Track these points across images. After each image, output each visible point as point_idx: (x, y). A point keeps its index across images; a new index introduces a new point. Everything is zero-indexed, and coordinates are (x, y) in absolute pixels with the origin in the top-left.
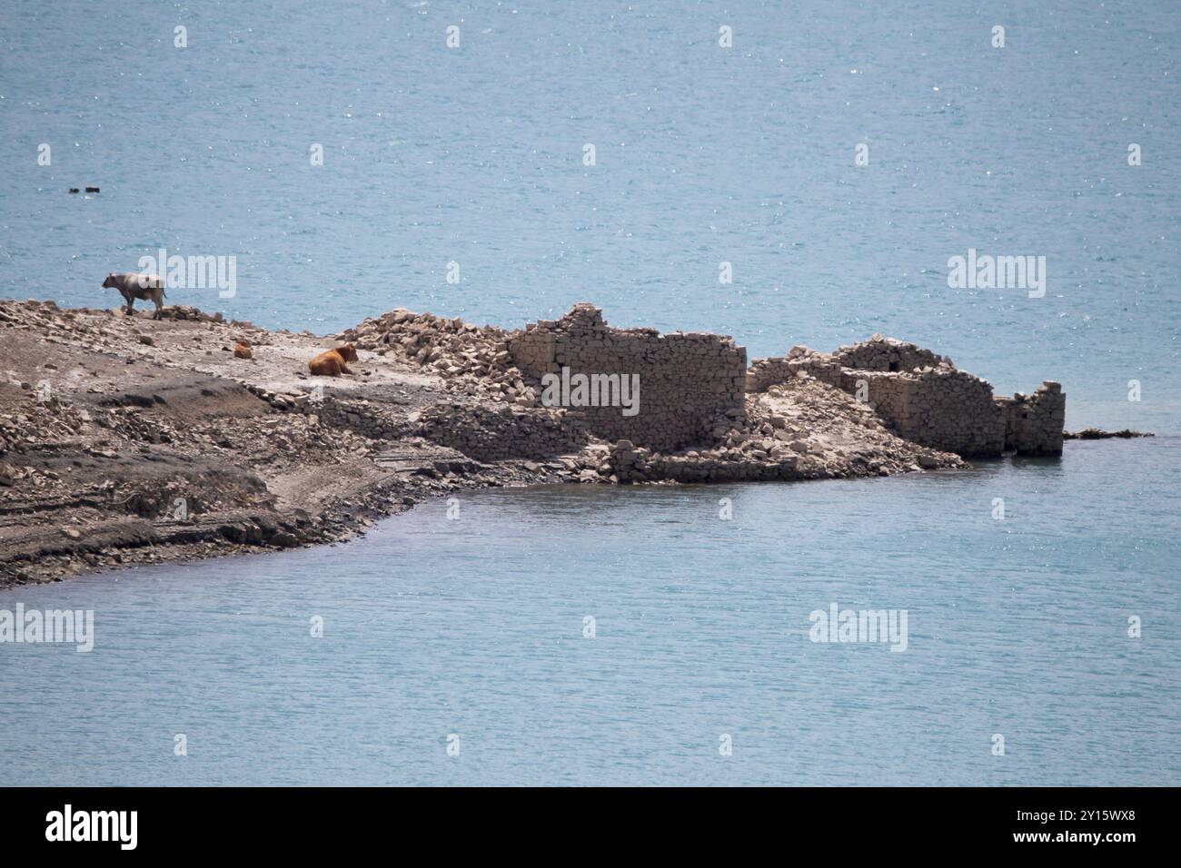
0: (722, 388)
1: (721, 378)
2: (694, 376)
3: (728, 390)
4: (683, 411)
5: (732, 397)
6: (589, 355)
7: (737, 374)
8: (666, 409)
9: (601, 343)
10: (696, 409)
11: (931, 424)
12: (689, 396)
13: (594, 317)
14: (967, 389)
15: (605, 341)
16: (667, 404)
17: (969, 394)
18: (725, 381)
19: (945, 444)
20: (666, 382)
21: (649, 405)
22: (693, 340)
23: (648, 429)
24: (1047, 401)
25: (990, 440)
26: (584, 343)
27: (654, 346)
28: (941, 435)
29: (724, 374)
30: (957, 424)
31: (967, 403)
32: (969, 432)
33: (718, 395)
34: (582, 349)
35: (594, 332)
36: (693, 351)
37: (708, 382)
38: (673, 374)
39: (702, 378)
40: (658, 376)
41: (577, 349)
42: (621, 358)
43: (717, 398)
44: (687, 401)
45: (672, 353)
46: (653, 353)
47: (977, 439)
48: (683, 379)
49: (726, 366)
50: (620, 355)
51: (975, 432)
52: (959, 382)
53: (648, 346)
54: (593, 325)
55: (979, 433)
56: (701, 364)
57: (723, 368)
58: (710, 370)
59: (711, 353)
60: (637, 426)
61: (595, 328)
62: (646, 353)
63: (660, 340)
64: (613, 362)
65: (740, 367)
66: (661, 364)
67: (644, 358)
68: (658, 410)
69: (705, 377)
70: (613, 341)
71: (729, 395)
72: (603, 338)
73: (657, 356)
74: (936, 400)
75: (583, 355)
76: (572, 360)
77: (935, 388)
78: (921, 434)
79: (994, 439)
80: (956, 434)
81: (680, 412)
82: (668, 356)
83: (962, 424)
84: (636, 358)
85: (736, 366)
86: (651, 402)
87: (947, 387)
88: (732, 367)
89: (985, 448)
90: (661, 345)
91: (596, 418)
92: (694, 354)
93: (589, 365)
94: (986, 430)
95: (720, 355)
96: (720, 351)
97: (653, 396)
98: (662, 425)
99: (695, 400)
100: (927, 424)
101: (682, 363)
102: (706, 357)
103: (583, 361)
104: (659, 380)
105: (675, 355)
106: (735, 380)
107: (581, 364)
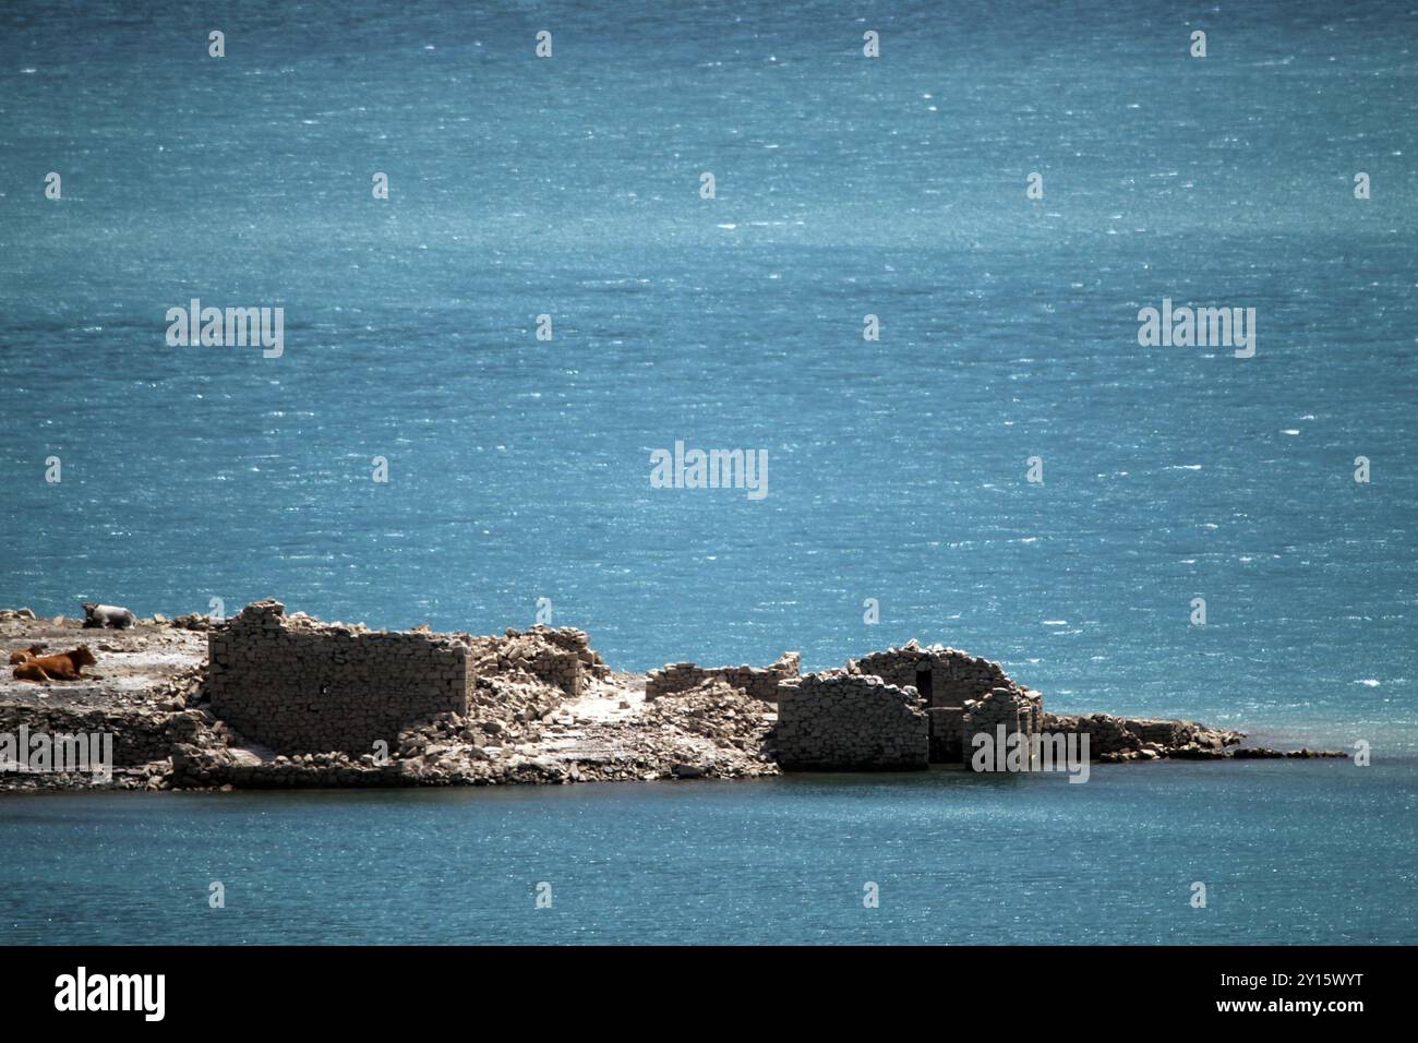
0: (436, 691)
1: (433, 680)
2: (397, 678)
3: (442, 693)
4: (387, 715)
5: (449, 701)
6: (259, 655)
7: (451, 675)
8: (364, 713)
9: (274, 643)
10: (403, 714)
11: (815, 734)
12: (392, 700)
13: (263, 614)
14: (867, 696)
15: (279, 640)
16: (365, 708)
17: (871, 702)
18: (438, 683)
19: (840, 756)
20: (361, 684)
21: (341, 708)
22: (395, 639)
23: (343, 735)
24: (989, 710)
25: (906, 752)
26: (251, 643)
27: (343, 645)
28: (832, 746)
29: (437, 675)
30: (857, 734)
31: (869, 711)
32: (873, 742)
33: (430, 699)
34: (250, 649)
35: (265, 631)
36: (395, 652)
37: (417, 684)
38: (370, 676)
39: (408, 681)
40: (350, 678)
41: (244, 649)
42: (300, 659)
43: (429, 702)
44: (391, 705)
45: (367, 652)
46: (343, 653)
47: (886, 750)
48: (384, 681)
49: (439, 667)
50: (300, 655)
51: (883, 743)
52: (852, 688)
53: (335, 645)
54: (264, 623)
55: (890, 744)
56: (406, 664)
57: (434, 669)
58: (418, 671)
59: (419, 653)
60: (328, 732)
61: (266, 627)
62: (334, 653)
63: (352, 640)
64: (291, 663)
65: (457, 667)
66: (353, 664)
67: (332, 659)
68: (354, 714)
69: (413, 678)
70: (289, 640)
71: (445, 699)
72: (277, 636)
73: (347, 657)
74: (821, 707)
75: (251, 655)
76: (237, 661)
77: (818, 695)
78: (802, 744)
79: (912, 750)
80: (854, 745)
81: (382, 716)
82: (362, 656)
83: (862, 734)
84: (320, 658)
85: (452, 666)
86: (344, 706)
87: (836, 694)
88: (447, 668)
89: (900, 760)
90: (353, 644)
91: (272, 723)
92: (396, 655)
93: (260, 666)
94: (899, 741)
95: (430, 656)
96: (431, 650)
97: (347, 699)
98: (361, 730)
99: (402, 704)
100: (810, 733)
101: (380, 663)
102: (412, 657)
103: (252, 662)
104: (351, 682)
105: (371, 655)
106: (452, 682)
107: (251, 665)
